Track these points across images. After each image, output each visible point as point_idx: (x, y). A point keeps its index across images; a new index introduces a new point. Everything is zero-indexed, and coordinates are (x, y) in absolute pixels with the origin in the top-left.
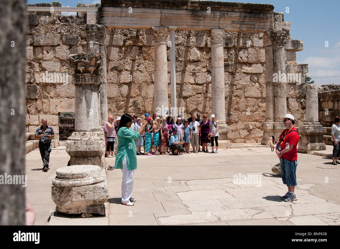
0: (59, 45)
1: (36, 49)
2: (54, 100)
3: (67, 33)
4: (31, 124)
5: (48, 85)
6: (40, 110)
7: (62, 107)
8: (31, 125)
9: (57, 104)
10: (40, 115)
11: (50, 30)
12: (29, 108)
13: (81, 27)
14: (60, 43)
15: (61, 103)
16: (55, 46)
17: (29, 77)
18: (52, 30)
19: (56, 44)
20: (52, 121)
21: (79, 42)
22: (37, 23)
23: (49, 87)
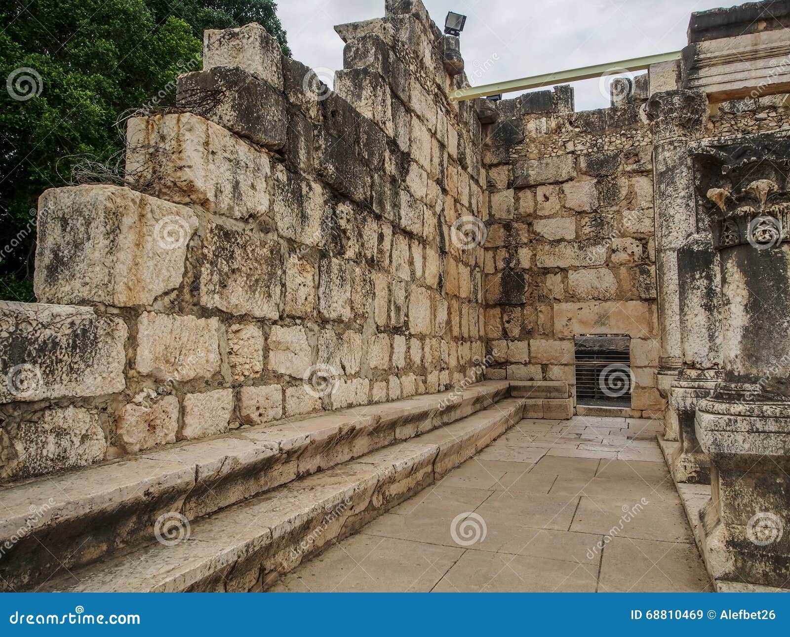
0: (571, 179)
1: (521, 194)
2: (564, 306)
3: (590, 150)
4: (513, 360)
5: (548, 273)
6: (532, 329)
7: (582, 322)
8: (512, 363)
9: (570, 316)
10: (531, 341)
11: (550, 149)
12: (507, 325)
13: (623, 132)
14: (574, 174)
15: (579, 312)
16: (562, 182)
17: (507, 256)
18: (555, 148)
19: (565, 176)
20: (558, 355)
21: (621, 167)
22: (521, 137)
23: (552, 275)
